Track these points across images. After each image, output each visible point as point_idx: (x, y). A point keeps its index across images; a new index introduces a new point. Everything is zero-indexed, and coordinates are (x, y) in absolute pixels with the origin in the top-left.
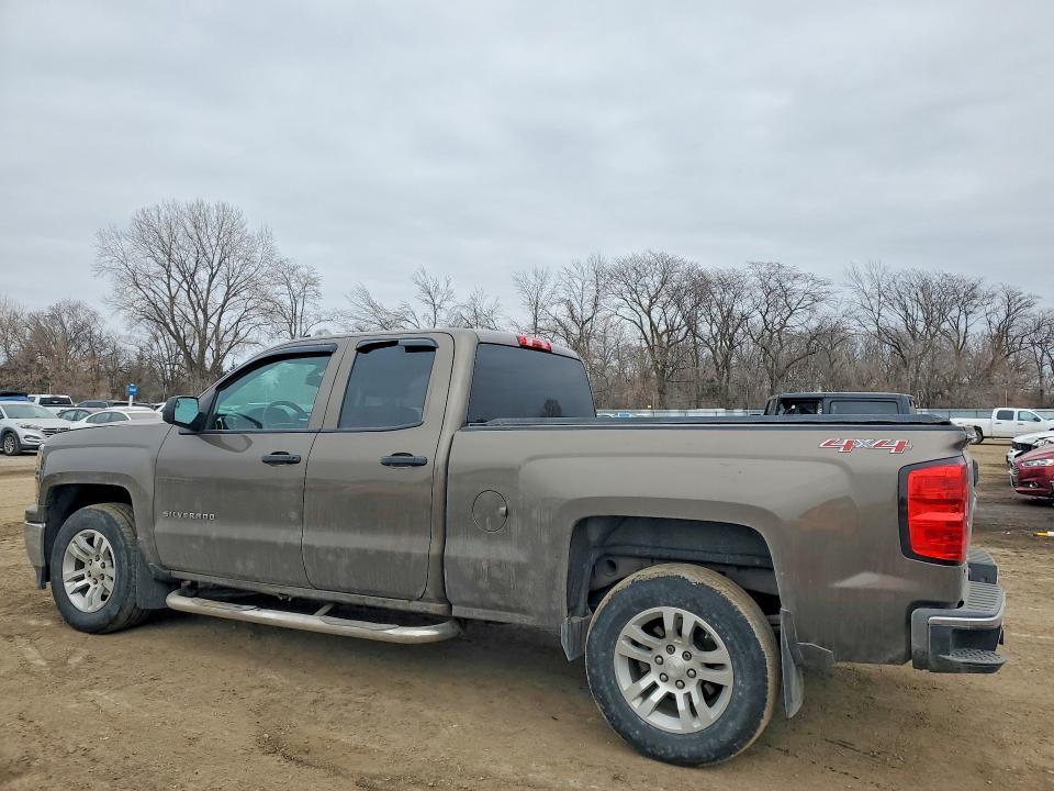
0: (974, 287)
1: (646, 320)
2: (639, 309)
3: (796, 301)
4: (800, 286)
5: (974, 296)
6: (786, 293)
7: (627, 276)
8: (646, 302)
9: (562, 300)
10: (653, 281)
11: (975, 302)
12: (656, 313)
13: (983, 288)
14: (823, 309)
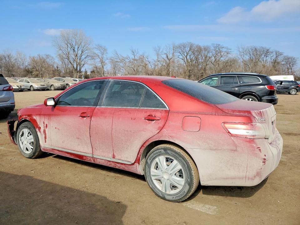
0: (268, 50)
1: (186, 59)
2: (184, 56)
3: (223, 54)
4: (224, 50)
5: (269, 52)
6: (220, 52)
7: (181, 48)
8: (186, 55)
9: (165, 54)
10: (188, 49)
11: (268, 54)
12: (188, 57)
13: (271, 50)
14: (230, 56)
